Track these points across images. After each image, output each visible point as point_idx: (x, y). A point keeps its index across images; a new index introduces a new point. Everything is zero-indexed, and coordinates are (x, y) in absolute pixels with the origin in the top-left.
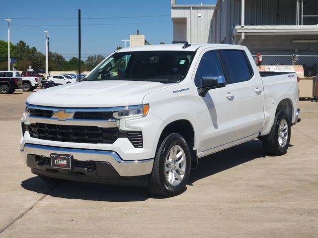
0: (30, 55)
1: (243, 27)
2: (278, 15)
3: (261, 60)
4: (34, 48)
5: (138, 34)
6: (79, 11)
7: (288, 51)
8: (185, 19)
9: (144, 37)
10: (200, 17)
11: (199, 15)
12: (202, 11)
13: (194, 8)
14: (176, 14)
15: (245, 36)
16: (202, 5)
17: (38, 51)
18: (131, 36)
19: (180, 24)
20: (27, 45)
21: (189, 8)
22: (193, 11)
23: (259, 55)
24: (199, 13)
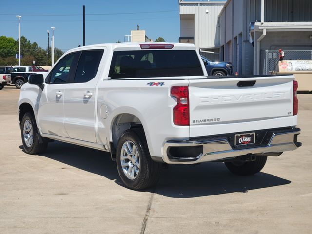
0: (31, 50)
1: (262, 23)
2: (292, 12)
3: (283, 55)
4: (35, 43)
5: (138, 29)
6: (84, 7)
7: (305, 46)
8: (193, 15)
9: (145, 33)
10: (207, 13)
11: (207, 11)
12: (210, 7)
13: (201, 4)
14: (185, 10)
15: (267, 32)
16: (209, 2)
17: (38, 46)
18: (132, 31)
19: (189, 20)
20: (28, 40)
21: (197, 4)
22: (201, 7)
23: (280, 51)
24: (207, 9)
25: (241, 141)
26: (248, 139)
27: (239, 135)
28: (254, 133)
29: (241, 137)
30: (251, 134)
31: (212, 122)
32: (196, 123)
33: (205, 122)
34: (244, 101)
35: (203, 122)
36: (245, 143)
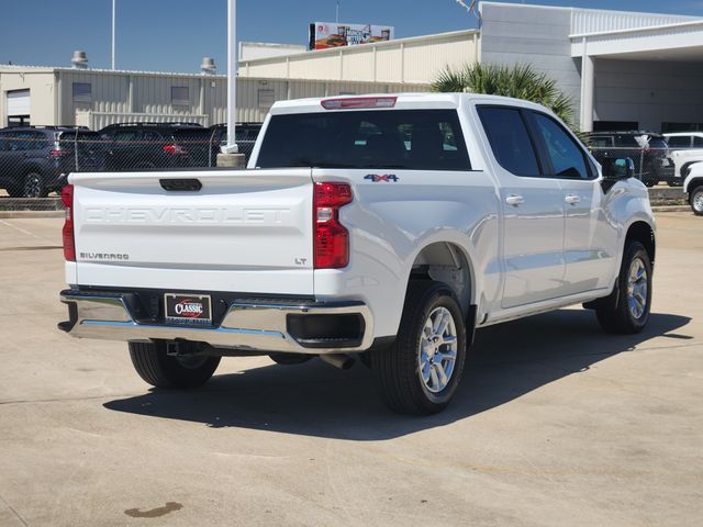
25: (179, 309)
26: (197, 308)
27: (174, 295)
28: (209, 296)
29: (179, 300)
30: (201, 297)
31: (113, 259)
32: (85, 259)
33: (100, 259)
34: (173, 222)
35: (98, 259)
36: (189, 315)
